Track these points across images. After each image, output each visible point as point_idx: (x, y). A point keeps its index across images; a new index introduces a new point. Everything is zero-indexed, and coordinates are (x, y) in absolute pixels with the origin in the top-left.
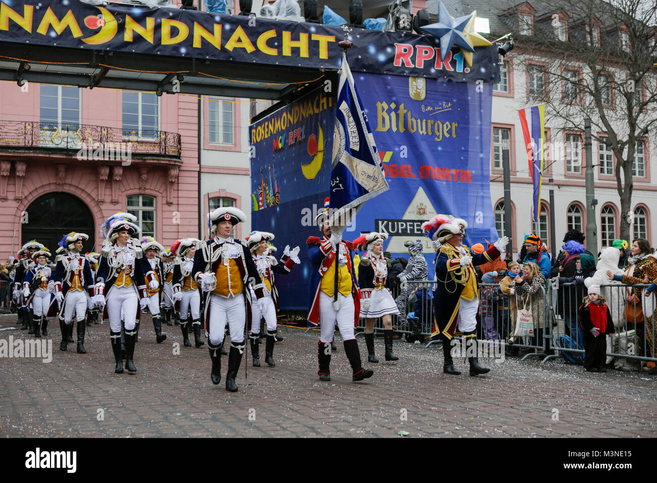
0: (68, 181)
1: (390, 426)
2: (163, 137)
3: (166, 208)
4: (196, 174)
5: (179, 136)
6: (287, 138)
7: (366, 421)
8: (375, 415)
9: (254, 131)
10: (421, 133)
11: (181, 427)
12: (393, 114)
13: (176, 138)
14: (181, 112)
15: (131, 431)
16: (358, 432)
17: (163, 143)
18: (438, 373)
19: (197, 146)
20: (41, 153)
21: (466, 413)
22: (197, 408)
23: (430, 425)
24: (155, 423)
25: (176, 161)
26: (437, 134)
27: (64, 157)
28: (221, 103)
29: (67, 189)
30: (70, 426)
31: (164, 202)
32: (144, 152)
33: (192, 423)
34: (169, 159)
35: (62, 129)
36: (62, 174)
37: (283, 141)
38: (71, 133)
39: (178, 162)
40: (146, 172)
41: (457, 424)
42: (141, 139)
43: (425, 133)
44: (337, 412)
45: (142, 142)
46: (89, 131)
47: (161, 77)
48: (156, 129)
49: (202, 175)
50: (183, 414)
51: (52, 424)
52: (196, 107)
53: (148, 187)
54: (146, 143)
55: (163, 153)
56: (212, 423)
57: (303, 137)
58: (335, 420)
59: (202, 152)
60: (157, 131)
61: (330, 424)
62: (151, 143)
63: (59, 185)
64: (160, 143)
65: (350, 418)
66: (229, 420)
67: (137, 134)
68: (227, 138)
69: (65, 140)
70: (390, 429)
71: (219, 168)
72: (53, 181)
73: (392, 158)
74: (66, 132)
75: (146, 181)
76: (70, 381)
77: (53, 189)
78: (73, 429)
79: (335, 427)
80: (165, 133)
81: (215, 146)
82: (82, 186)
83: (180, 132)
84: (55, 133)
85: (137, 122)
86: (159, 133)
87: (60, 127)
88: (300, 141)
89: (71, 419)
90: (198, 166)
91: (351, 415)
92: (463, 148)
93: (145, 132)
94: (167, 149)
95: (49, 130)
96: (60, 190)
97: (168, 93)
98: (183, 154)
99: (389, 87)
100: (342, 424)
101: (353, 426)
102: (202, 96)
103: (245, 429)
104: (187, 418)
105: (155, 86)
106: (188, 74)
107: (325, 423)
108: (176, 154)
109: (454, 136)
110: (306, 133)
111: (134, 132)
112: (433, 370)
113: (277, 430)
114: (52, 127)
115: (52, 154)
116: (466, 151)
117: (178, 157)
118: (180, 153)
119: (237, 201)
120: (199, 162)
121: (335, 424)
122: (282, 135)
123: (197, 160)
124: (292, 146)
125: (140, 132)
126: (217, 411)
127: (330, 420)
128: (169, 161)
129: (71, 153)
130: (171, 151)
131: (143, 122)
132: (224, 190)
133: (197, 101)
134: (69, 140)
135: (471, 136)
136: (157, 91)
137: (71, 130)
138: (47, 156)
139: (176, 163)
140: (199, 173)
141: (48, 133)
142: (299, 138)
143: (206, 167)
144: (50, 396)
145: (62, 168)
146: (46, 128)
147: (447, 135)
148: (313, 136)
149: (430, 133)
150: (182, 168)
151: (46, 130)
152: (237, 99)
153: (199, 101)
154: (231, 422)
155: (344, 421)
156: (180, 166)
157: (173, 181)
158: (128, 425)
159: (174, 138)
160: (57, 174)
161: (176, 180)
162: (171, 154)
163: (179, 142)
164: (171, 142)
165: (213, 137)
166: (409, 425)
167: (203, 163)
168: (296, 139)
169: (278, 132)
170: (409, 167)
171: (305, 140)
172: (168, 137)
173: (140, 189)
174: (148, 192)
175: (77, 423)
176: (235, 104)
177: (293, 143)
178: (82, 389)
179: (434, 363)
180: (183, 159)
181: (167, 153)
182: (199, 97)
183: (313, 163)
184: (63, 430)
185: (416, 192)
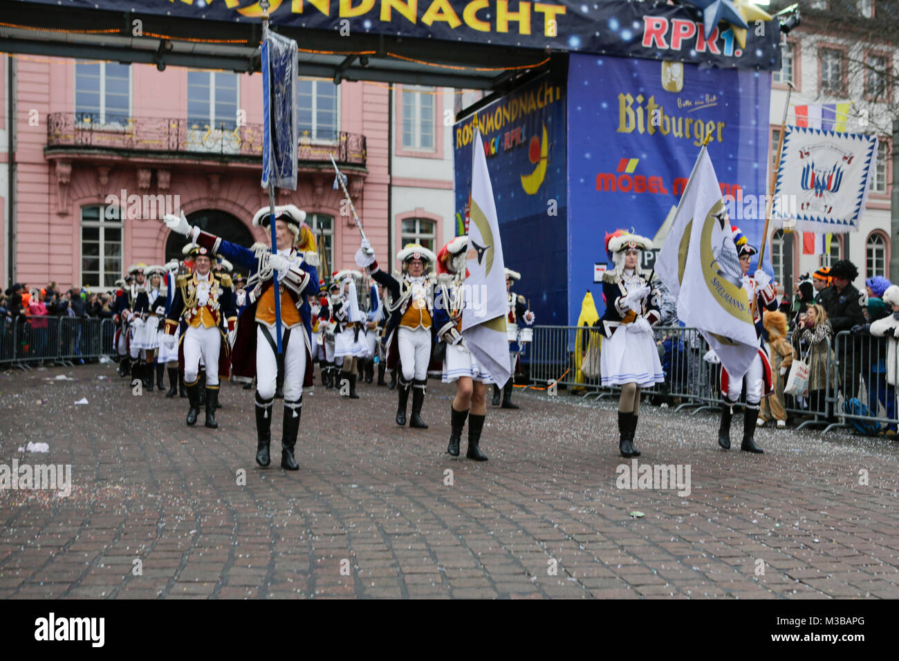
0: (224, 195)
1: (621, 505)
2: (344, 139)
3: (347, 231)
4: (386, 188)
5: (364, 139)
6: (502, 140)
7: (592, 499)
8: (603, 493)
9: (459, 131)
10: (676, 135)
11: (357, 501)
12: (640, 110)
13: (360, 140)
14: (367, 107)
15: (294, 505)
16: (580, 512)
17: (343, 147)
18: (688, 443)
19: (387, 152)
20: (190, 159)
21: (720, 492)
22: (378, 479)
23: (672, 505)
24: (324, 496)
25: (359, 171)
26: (697, 136)
27: (218, 164)
28: (418, 96)
29: (222, 206)
30: (219, 497)
31: (345, 223)
32: (319, 158)
33: (372, 497)
34: (351, 168)
35: (216, 128)
36: (215, 187)
37: (497, 145)
38: (226, 133)
39: (363, 172)
40: (320, 184)
41: (707, 505)
42: (315, 141)
43: (681, 135)
44: (554, 487)
45: (316, 146)
46: (249, 131)
47: (339, 59)
48: (334, 129)
49: (394, 190)
50: (360, 486)
51: (197, 494)
52: (386, 100)
53: (324, 203)
54: (322, 147)
55: (343, 160)
56: (396, 498)
57: (524, 139)
58: (551, 497)
59: (394, 159)
60: (336, 132)
61: (546, 502)
62: (327, 147)
63: (211, 200)
64: (340, 147)
65: (571, 495)
66: (417, 495)
67: (310, 135)
68: (425, 142)
69: (220, 142)
70: (621, 509)
71: (415, 180)
72: (204, 195)
73: (638, 168)
74: (220, 131)
75: (322, 197)
76: (223, 444)
77: (204, 205)
78: (222, 500)
79: (551, 506)
80: (346, 134)
81: (411, 152)
82: (241, 202)
83: (366, 134)
84: (206, 134)
85: (310, 120)
86: (338, 134)
87: (213, 126)
88: (520, 146)
89: (221, 489)
90: (388, 177)
91: (572, 491)
92: (731, 156)
93: (322, 133)
94: (348, 156)
95: (199, 130)
96: (213, 206)
97: (348, 80)
98: (369, 161)
99: (635, 75)
100: (561, 502)
101: (573, 504)
102: (394, 85)
103: (436, 506)
104: (364, 490)
105: (332, 71)
106: (373, 56)
107: (539, 501)
108: (359, 162)
109: (720, 139)
110: (527, 134)
111: (306, 132)
112: (682, 439)
113: (476, 508)
114: (202, 125)
115: (203, 160)
116: (735, 160)
117: (363, 165)
118: (365, 161)
119: (439, 224)
120: (390, 172)
121: (552, 502)
122: (496, 137)
123: (386, 170)
124: (508, 151)
125: (314, 133)
126: (403, 483)
127: (544, 497)
128: (351, 170)
129: (226, 159)
130: (354, 157)
131: (319, 120)
132: (421, 209)
133: (387, 92)
134: (225, 143)
135: (741, 141)
136: (334, 77)
137: (227, 129)
138: (197, 162)
139: (361, 174)
140: (390, 186)
141: (198, 133)
142: (518, 141)
143: (399, 179)
144: (196, 461)
145: (215, 179)
146: (195, 126)
147: (711, 139)
148: (535, 138)
149: (688, 136)
150: (368, 180)
151: (195, 129)
152: (439, 89)
153: (390, 92)
154: (419, 497)
155: (563, 498)
156: (364, 178)
157: (357, 196)
158: (290, 497)
159: (358, 140)
160: (209, 186)
161: (360, 195)
162: (354, 161)
163: (364, 146)
164: (354, 145)
165: (407, 140)
166: (645, 504)
167: (394, 173)
168: (514, 142)
169: (490, 132)
170: (660, 179)
171: (527, 143)
172: (350, 140)
173: (314, 206)
174: (324, 210)
175: (228, 493)
176: (436, 96)
177: (510, 146)
178: (236, 454)
179: (684, 432)
180: (369, 169)
181: (348, 160)
182: (391, 85)
183: (535, 173)
184: (210, 502)
185: (668, 213)
